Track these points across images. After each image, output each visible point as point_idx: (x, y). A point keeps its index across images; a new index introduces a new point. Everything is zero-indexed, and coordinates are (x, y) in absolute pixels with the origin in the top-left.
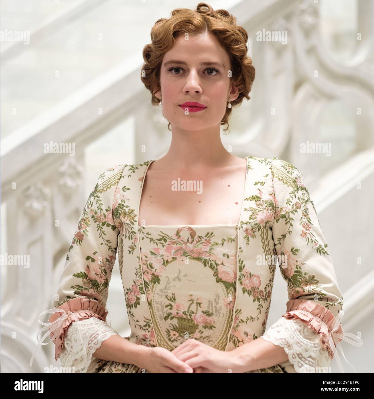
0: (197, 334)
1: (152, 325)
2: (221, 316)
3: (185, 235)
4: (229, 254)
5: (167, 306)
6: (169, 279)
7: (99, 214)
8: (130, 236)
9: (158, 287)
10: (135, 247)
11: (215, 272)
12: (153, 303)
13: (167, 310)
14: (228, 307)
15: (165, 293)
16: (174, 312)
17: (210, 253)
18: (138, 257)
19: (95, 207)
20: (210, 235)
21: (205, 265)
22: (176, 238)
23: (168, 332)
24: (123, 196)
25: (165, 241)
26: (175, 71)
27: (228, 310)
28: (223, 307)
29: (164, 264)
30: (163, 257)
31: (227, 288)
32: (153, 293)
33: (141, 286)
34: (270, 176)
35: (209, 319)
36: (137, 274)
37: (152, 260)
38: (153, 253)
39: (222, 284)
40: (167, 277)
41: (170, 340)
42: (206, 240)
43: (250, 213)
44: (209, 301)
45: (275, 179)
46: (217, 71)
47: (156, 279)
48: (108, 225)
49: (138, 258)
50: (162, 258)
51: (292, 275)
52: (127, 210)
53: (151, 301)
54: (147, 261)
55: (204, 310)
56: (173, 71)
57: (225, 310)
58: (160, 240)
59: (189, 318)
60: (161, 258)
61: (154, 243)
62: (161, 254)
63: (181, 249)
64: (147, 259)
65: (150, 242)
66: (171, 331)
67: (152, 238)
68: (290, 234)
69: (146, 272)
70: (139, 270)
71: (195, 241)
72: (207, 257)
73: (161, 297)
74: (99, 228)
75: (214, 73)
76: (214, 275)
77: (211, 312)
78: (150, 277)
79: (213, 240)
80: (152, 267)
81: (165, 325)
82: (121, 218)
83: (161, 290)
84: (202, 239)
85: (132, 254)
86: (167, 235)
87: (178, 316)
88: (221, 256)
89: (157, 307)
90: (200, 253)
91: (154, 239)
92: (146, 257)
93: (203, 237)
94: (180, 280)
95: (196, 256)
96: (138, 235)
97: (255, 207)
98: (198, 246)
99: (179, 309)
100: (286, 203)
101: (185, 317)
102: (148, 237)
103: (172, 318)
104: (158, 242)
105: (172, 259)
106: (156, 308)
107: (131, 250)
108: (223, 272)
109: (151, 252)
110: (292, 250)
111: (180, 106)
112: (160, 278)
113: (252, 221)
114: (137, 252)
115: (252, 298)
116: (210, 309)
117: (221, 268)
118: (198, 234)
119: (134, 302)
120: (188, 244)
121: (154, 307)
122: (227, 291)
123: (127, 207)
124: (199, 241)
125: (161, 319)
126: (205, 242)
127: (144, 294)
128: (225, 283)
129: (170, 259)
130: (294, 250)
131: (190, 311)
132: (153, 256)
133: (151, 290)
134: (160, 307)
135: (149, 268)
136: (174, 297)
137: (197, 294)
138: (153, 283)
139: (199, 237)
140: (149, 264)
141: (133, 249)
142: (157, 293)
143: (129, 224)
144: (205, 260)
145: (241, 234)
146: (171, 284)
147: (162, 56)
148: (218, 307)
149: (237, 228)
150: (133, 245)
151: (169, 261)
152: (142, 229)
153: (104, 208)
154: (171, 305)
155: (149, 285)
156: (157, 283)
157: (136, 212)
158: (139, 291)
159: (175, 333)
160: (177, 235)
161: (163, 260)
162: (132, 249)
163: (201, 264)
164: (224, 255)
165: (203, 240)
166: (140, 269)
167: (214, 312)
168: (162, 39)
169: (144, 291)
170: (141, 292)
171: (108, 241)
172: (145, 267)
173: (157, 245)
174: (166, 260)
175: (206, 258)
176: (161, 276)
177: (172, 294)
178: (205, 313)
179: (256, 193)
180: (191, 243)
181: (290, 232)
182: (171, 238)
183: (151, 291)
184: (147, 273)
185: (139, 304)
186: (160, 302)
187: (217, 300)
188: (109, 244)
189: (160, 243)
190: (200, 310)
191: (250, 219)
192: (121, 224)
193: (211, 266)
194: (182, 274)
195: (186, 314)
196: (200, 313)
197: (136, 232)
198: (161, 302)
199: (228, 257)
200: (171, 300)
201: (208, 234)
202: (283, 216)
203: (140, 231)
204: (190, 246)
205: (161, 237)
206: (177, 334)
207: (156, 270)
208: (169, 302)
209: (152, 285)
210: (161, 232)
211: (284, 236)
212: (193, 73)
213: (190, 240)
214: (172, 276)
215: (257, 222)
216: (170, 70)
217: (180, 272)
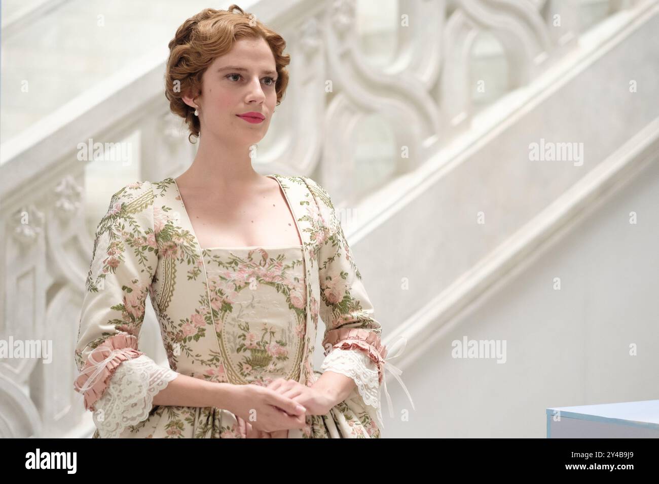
0: (271, 367)
1: (221, 359)
2: (293, 345)
3: (257, 258)
4: (299, 278)
5: (240, 337)
6: (242, 307)
7: (136, 236)
8: (191, 260)
9: (230, 316)
10: (199, 272)
11: (288, 298)
12: (223, 334)
13: (240, 341)
14: (299, 336)
15: (238, 322)
16: (247, 343)
17: (282, 276)
18: (204, 283)
19: (129, 229)
20: (281, 257)
21: (278, 291)
22: (247, 261)
23: (240, 365)
24: (168, 217)
25: (236, 264)
26: (233, 78)
27: (299, 339)
28: (296, 335)
29: (236, 290)
30: (235, 282)
31: (298, 315)
32: (224, 321)
33: (208, 315)
34: (311, 196)
35: (283, 349)
36: (202, 302)
37: (222, 286)
39: (294, 311)
40: (240, 304)
41: (242, 374)
42: (277, 263)
43: (310, 234)
44: (283, 330)
46: (273, 81)
47: (227, 307)
48: (151, 249)
49: (204, 284)
50: (234, 284)
51: (340, 301)
52: (180, 231)
53: (221, 332)
54: (216, 287)
55: (278, 341)
56: (231, 78)
57: (296, 340)
58: (231, 263)
59: (263, 348)
60: (233, 283)
61: (224, 267)
62: (233, 279)
63: (253, 273)
64: (216, 285)
65: (219, 265)
66: (244, 364)
67: (221, 262)
68: (339, 256)
69: (214, 299)
70: (205, 297)
71: (267, 264)
72: (280, 281)
73: (234, 327)
74: (138, 253)
75: (270, 82)
76: (287, 301)
77: (284, 341)
78: (220, 304)
79: (284, 263)
80: (222, 294)
81: (236, 358)
82: (174, 240)
83: (233, 319)
84: (274, 262)
85: (195, 279)
86: (239, 258)
87: (251, 347)
88: (293, 281)
89: (229, 339)
90: (273, 278)
91: (224, 262)
92: (215, 283)
93: (275, 260)
94: (253, 307)
95: (269, 280)
96: (202, 258)
97: (311, 227)
98: (270, 269)
99: (253, 340)
100: (331, 224)
101: (258, 348)
102: (216, 261)
103: (245, 350)
104: (228, 265)
105: (244, 284)
106: (226, 340)
107: (191, 275)
108: (295, 297)
109: (221, 277)
110: (341, 274)
111: (238, 116)
112: (231, 305)
113: (312, 242)
114: (202, 277)
116: (284, 338)
117: (293, 294)
118: (270, 256)
119: (195, 334)
120: (261, 267)
121: (224, 338)
122: (298, 318)
123: (178, 228)
124: (271, 264)
125: (232, 351)
126: (277, 265)
127: (212, 324)
128: (297, 309)
129: (242, 284)
130: (343, 274)
131: (264, 341)
132: (224, 281)
133: (221, 319)
134: (232, 339)
135: (219, 294)
136: (247, 326)
137: (270, 321)
138: (223, 312)
139: (272, 260)
140: (219, 290)
141: (196, 274)
142: (229, 323)
143: (188, 247)
144: (278, 284)
145: (307, 256)
146: (244, 312)
148: (291, 336)
149: (302, 250)
150: (196, 269)
151: (242, 286)
152: (208, 252)
153: (142, 230)
154: (244, 336)
155: (218, 314)
156: (228, 311)
157: (193, 233)
158: (204, 321)
159: (248, 366)
160: (249, 258)
161: (234, 285)
162: (194, 274)
163: (274, 289)
164: (295, 279)
166: (207, 296)
167: (287, 342)
169: (212, 321)
170: (208, 322)
171: (149, 267)
172: (213, 295)
173: (227, 269)
174: (238, 285)
175: (279, 282)
176: (233, 303)
177: (246, 323)
178: (279, 343)
179: (306, 214)
180: (264, 266)
182: (242, 261)
183: (221, 320)
184: (216, 300)
185: (203, 335)
186: (232, 333)
187: (290, 329)
188: (151, 271)
189: (231, 266)
190: (274, 340)
191: (311, 240)
192: (172, 247)
193: (284, 292)
194: (256, 300)
195: (259, 345)
196: (273, 343)
197: (198, 255)
198: (234, 332)
199: (298, 281)
200: (244, 329)
201: (280, 256)
202: (331, 238)
203: (204, 254)
204: (263, 270)
205: (232, 260)
206: (250, 368)
207: (227, 297)
208: (243, 332)
209: (222, 314)
210: (231, 254)
211: (332, 259)
212: (256, 80)
213: (263, 263)
214: (245, 303)
215: (317, 243)
216: (227, 76)
217: (253, 299)
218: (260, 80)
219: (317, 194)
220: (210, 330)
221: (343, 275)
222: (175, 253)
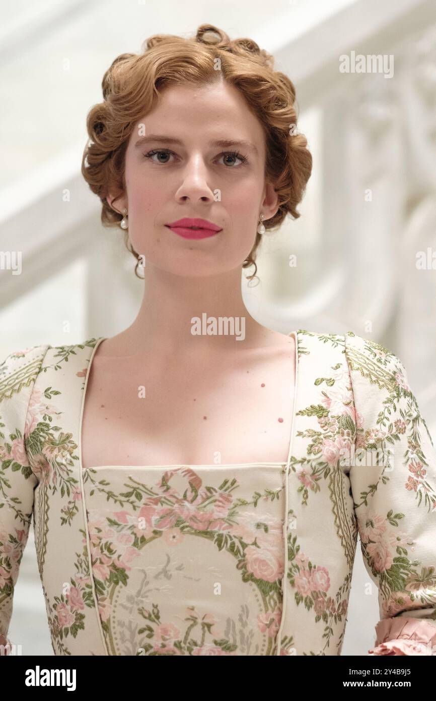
3: (180, 485)
4: (269, 523)
5: (141, 632)
6: (146, 575)
8: (65, 489)
9: (124, 592)
10: (75, 510)
11: (240, 561)
12: (112, 625)
13: (142, 639)
14: (267, 633)
15: (137, 604)
16: (155, 642)
17: (230, 521)
18: (81, 531)
20: (229, 484)
21: (220, 547)
22: (160, 492)
24: (47, 408)
25: (139, 497)
26: (158, 158)
27: (267, 638)
28: (257, 630)
29: (135, 544)
30: (135, 530)
31: (264, 593)
32: (114, 603)
33: (88, 590)
34: (345, 368)
36: (79, 565)
37: (112, 536)
38: (112, 523)
39: (254, 586)
40: (143, 571)
42: (221, 495)
43: (309, 441)
44: (228, 621)
45: (355, 374)
46: (243, 159)
47: (119, 575)
48: (16, 467)
49: (82, 533)
50: (133, 533)
51: (388, 566)
52: (56, 435)
53: (109, 620)
54: (100, 539)
55: (218, 639)
56: (155, 157)
57: (259, 640)
58: (128, 495)
59: (186, 654)
60: (129, 532)
61: (116, 501)
62: (130, 524)
63: (170, 513)
64: (100, 535)
65: (108, 499)
67: (111, 492)
68: (384, 483)
69: (98, 561)
70: (83, 557)
71: (199, 498)
72: (224, 529)
73: (131, 612)
75: (238, 162)
76: (237, 567)
77: (231, 642)
78: (107, 571)
79: (236, 496)
80: (110, 551)
82: (46, 451)
83: (130, 599)
84: (214, 493)
85: (70, 524)
86: (143, 486)
87: (163, 651)
88: (252, 529)
89: (122, 634)
90: (210, 523)
91: (116, 493)
92: (100, 531)
93: (215, 490)
94: (169, 577)
95: (201, 527)
96: (81, 486)
97: (317, 428)
98: (205, 507)
99: (167, 637)
100: (378, 422)
101: (178, 653)
102: (103, 490)
104: (123, 499)
105: (152, 535)
106: (118, 636)
107: (66, 517)
108: (256, 560)
109: (109, 520)
110: (389, 515)
111: (168, 226)
112: (127, 572)
113: (312, 457)
114: (79, 520)
115: (313, 613)
116: (230, 636)
117: (251, 553)
118: (205, 484)
119: (72, 623)
120: (186, 503)
121: (115, 633)
122: (264, 600)
123: (56, 429)
124: (208, 498)
126: (220, 499)
127: (94, 606)
128: (260, 583)
129: (148, 535)
130: (392, 516)
131: (189, 640)
132: (114, 529)
133: (108, 598)
134: (127, 634)
135: (106, 552)
136: (156, 611)
137: (202, 605)
138: (113, 584)
139: (209, 489)
140: (106, 544)
141: (71, 514)
142: (122, 605)
143: (62, 464)
144: (221, 536)
145: (293, 484)
146: (151, 586)
147: (131, 127)
148: (246, 632)
149: (283, 472)
150: (71, 506)
151: (147, 538)
152: (91, 474)
153: (7, 432)
154: (150, 629)
155: (104, 589)
156: (120, 583)
157: (76, 439)
158: (82, 601)
160: (163, 485)
161: (133, 536)
162: (69, 515)
163: (212, 545)
164: (258, 526)
165: (216, 496)
166: (86, 555)
167: (238, 643)
168: (131, 93)
169: (93, 601)
170: (87, 602)
172: (96, 551)
173: (122, 505)
174: (139, 536)
175: (221, 532)
176: (130, 569)
177: (153, 605)
178: (220, 644)
179: (318, 401)
180: (192, 501)
181: (385, 480)
182: (150, 492)
183: (108, 600)
184: (101, 563)
185: (82, 627)
186: (127, 623)
187: (244, 618)
189: (128, 501)
190: (209, 639)
191: (309, 453)
192: (44, 464)
193: (232, 549)
194: (174, 563)
195: (180, 648)
197: (76, 479)
198: (130, 622)
199: (266, 530)
200: (149, 618)
201: (226, 482)
203: (86, 477)
204: (190, 508)
205: (131, 490)
207: (119, 556)
208: (147, 622)
209: (111, 588)
210: (130, 478)
211: (374, 487)
212: (197, 160)
213: (190, 495)
214: (152, 570)
215: (323, 459)
216: (149, 155)
217: (169, 561)
218: (206, 159)
219: (356, 366)
220: (91, 616)
221: (394, 518)
222: (47, 475)
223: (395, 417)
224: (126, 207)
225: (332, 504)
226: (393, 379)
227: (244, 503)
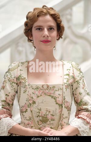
0: (48, 123)
1: (32, 119)
2: (57, 116)
3: (45, 87)
4: (60, 94)
5: (38, 112)
7: (11, 79)
8: (25, 87)
9: (35, 105)
12: (33, 111)
13: (38, 114)
16: (40, 114)
17: (54, 93)
19: (9, 76)
20: (54, 87)
22: (42, 88)
23: (38, 122)
24: (21, 73)
25: (38, 89)
27: (60, 114)
28: (58, 113)
29: (37, 97)
31: (59, 106)
33: (28, 105)
34: (72, 67)
35: (53, 117)
37: (33, 96)
38: (33, 93)
39: (58, 105)
40: (38, 102)
41: (38, 124)
43: (67, 80)
44: (53, 111)
46: (53, 29)
47: (34, 102)
48: (15, 83)
49: (27, 95)
51: (79, 102)
54: (31, 96)
57: (58, 114)
58: (36, 88)
59: (46, 116)
60: (36, 95)
63: (43, 92)
65: (32, 89)
66: (39, 122)
70: (28, 99)
71: (49, 89)
72: (53, 95)
73: (36, 109)
74: (11, 84)
76: (55, 101)
77: (54, 114)
78: (32, 102)
79: (55, 89)
80: (33, 98)
81: (37, 119)
82: (21, 80)
83: (36, 107)
88: (58, 95)
89: (34, 113)
90: (51, 94)
91: (34, 88)
94: (43, 103)
95: (49, 94)
96: (27, 87)
97: (68, 78)
98: (50, 91)
99: (42, 114)
100: (78, 77)
101: (44, 116)
102: (31, 87)
103: (40, 117)
107: (24, 92)
108: (58, 100)
111: (41, 41)
112: (36, 102)
113: (67, 82)
114: (27, 93)
115: (67, 110)
117: (57, 99)
118: (50, 87)
119: (25, 111)
123: (23, 76)
125: (35, 117)
128: (59, 104)
129: (39, 95)
131: (46, 114)
134: (35, 113)
136: (40, 109)
137: (49, 108)
141: (26, 92)
143: (24, 83)
145: (64, 87)
146: (40, 105)
147: (33, 24)
148: (56, 113)
149: (63, 85)
150: (26, 90)
153: (13, 77)
154: (39, 112)
155: (31, 105)
157: (27, 78)
159: (41, 122)
163: (51, 97)
164: (59, 94)
165: (52, 89)
168: (33, 18)
170: (28, 107)
171: (14, 89)
172: (30, 98)
178: (52, 115)
179: (68, 73)
181: (79, 87)
182: (40, 88)
183: (32, 107)
184: (31, 100)
185: (27, 111)
187: (56, 111)
189: (36, 90)
190: (50, 114)
192: (20, 82)
193: (54, 98)
194: (44, 101)
196: (50, 115)
197: (26, 85)
198: (36, 111)
202: (77, 81)
203: (28, 85)
204: (47, 91)
206: (41, 123)
208: (39, 111)
209: (33, 105)
210: (36, 85)
211: (77, 88)
213: (47, 89)
214: (40, 102)
215: (69, 83)
216: (37, 29)
217: (43, 100)
218: (47, 29)
219: (74, 67)
220: (29, 109)
221: (80, 94)
222: (21, 84)
223: (80, 76)
224: (33, 38)
225: (70, 91)
226: (80, 70)
227: (56, 90)
